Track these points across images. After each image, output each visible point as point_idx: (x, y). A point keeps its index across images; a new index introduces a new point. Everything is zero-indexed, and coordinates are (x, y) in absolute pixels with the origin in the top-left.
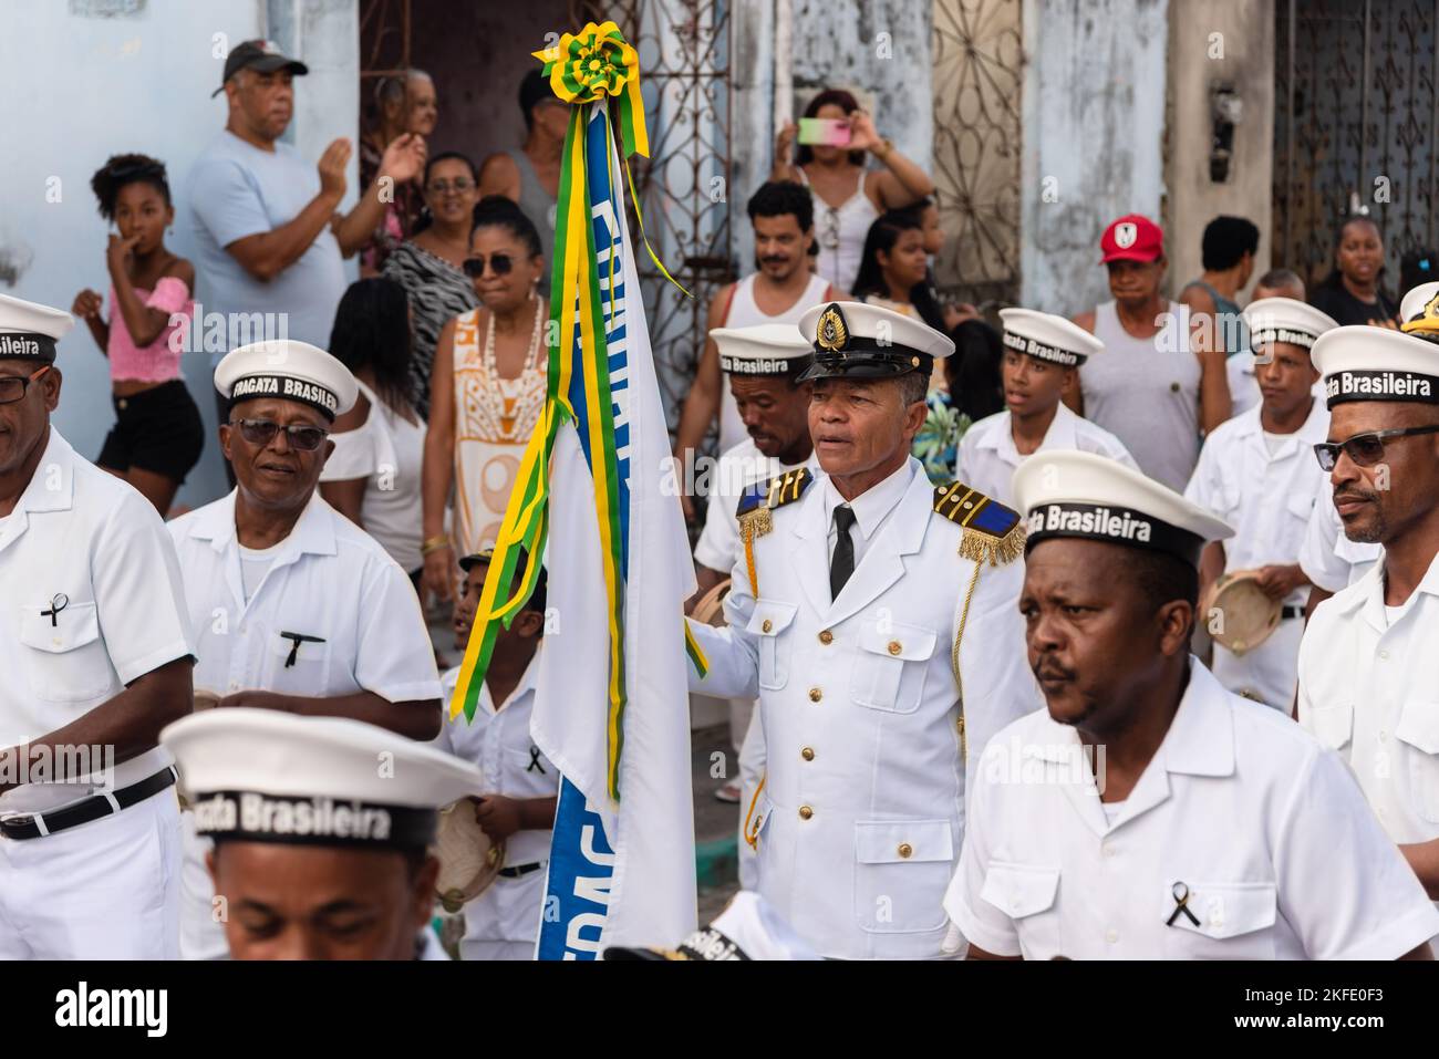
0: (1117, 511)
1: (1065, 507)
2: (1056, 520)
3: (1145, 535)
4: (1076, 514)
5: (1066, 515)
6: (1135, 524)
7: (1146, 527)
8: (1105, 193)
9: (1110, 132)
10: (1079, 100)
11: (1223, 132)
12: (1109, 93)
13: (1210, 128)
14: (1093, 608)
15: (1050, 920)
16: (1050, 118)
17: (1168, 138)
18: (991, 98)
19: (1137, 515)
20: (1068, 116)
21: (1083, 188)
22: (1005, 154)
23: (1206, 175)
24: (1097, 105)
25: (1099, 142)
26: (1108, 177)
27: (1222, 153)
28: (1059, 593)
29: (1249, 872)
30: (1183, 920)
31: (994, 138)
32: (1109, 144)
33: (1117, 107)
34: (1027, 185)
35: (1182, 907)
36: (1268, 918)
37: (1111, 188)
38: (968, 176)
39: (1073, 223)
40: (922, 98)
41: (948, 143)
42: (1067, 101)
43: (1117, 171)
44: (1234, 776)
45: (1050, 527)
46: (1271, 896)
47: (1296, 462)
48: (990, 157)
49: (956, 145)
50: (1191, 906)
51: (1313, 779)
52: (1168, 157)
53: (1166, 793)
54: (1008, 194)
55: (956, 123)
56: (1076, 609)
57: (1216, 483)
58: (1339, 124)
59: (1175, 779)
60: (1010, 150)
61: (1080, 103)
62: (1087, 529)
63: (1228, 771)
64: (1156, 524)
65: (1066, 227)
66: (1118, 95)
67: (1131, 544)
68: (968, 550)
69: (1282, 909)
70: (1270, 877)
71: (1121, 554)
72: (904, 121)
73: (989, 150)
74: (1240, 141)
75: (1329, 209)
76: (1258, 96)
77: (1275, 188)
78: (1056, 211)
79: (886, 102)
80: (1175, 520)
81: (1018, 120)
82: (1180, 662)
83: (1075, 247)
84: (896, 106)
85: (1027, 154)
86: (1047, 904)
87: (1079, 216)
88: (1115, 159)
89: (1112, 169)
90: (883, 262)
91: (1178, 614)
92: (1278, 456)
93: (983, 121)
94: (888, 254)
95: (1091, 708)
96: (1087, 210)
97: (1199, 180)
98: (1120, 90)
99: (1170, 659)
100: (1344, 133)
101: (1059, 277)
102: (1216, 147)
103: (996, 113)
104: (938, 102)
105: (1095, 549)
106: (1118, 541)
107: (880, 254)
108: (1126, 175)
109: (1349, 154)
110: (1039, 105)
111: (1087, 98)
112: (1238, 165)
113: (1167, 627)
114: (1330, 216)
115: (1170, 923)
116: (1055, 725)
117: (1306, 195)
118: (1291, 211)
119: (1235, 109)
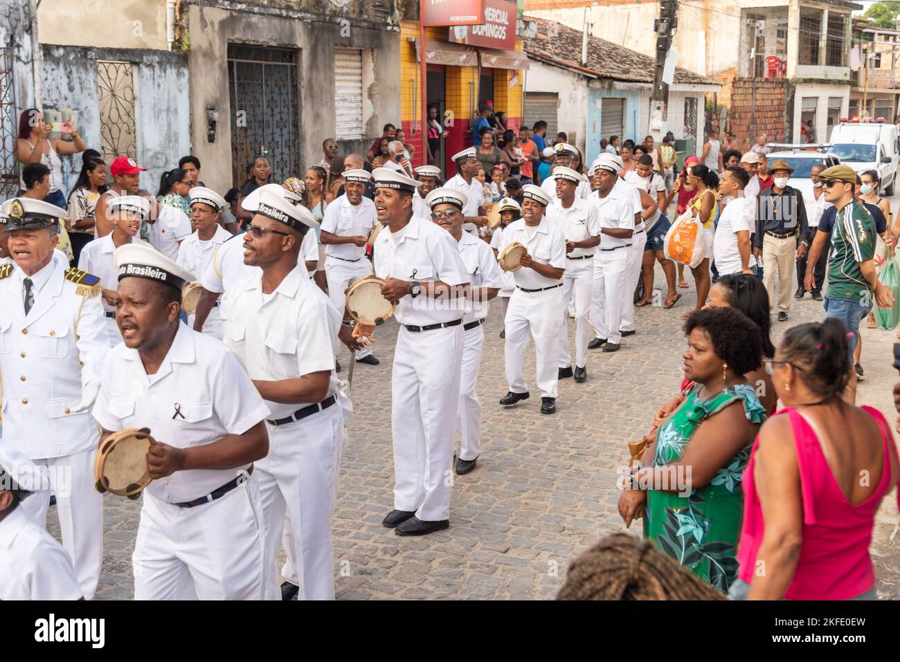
0: (154, 268)
1: (135, 265)
2: (131, 270)
3: (164, 278)
4: (138, 268)
5: (134, 268)
6: (161, 273)
7: (165, 274)
8: (169, 147)
9: (169, 125)
10: (157, 112)
11: (212, 124)
12: (168, 110)
13: (207, 123)
14: (142, 303)
15: (132, 418)
16: (146, 120)
17: (191, 126)
18: (122, 112)
19: (161, 270)
20: (153, 120)
21: (160, 145)
22: (130, 133)
23: (207, 140)
24: (164, 115)
25: (165, 128)
26: (170, 141)
27: (212, 132)
28: (131, 296)
29: (202, 398)
30: (178, 417)
31: (125, 127)
32: (169, 129)
33: (171, 116)
34: (139, 144)
35: (178, 412)
36: (210, 415)
37: (171, 145)
38: (116, 142)
39: (157, 158)
40: (95, 113)
41: (107, 130)
42: (152, 113)
43: (173, 139)
44: (195, 363)
45: (128, 272)
46: (210, 406)
47: (213, 249)
48: (123, 134)
49: (110, 130)
50: (181, 411)
51: (223, 365)
52: (192, 133)
53: (170, 370)
54: (131, 149)
55: (109, 121)
56: (137, 303)
57: (184, 261)
58: (255, 121)
59: (174, 366)
60: (131, 132)
61: (157, 115)
62: (142, 274)
63: (192, 362)
64: (169, 274)
65: (155, 160)
66: (171, 111)
67: (159, 280)
68: (79, 292)
69: (214, 411)
70: (209, 400)
71: (155, 284)
72: (88, 121)
73: (123, 131)
74: (218, 126)
75: (253, 151)
76: (224, 111)
77: (232, 144)
78: (150, 154)
79: (81, 114)
80: (175, 273)
81: (133, 120)
82: (175, 324)
83: (159, 167)
84: (85, 115)
85: (138, 133)
86: (131, 413)
87: (159, 156)
88: (172, 135)
89: (171, 138)
90: (89, 175)
91: (174, 307)
92: (206, 248)
93: (120, 121)
94: (91, 172)
95: (143, 342)
96: (162, 154)
97: (204, 142)
98: (172, 109)
99: (171, 323)
100: (257, 124)
101: (153, 178)
102: (210, 130)
103: (125, 118)
104: (102, 114)
105: (145, 281)
106: (154, 279)
107: (88, 172)
108: (177, 141)
109: (260, 132)
110: (141, 115)
111: (160, 112)
112: (218, 136)
113: (170, 311)
114: (253, 155)
115: (174, 418)
116: (128, 349)
117: (244, 147)
118: (239, 152)
119: (216, 115)
